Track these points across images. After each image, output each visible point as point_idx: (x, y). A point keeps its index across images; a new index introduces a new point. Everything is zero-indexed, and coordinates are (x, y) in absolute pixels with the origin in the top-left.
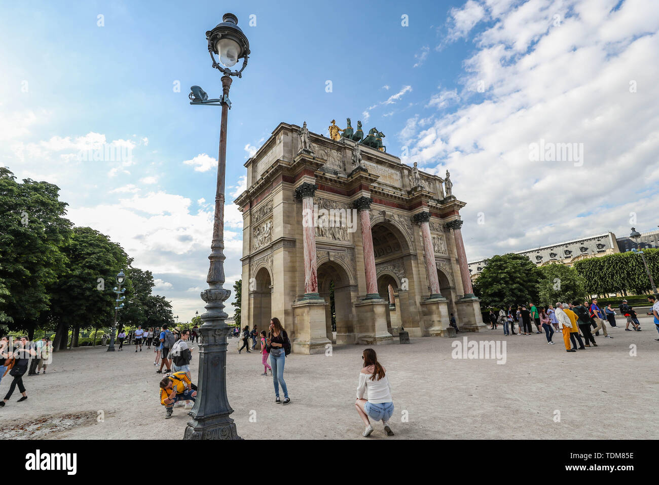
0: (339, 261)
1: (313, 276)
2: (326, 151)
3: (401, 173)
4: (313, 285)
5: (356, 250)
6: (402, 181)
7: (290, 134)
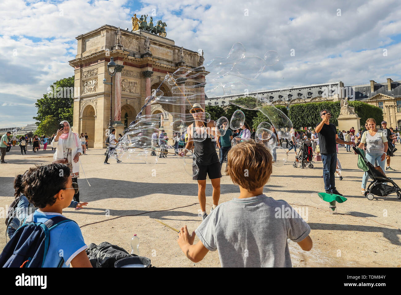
0: (132, 104)
1: (119, 113)
2: (130, 40)
3: (174, 51)
4: (119, 117)
5: (142, 99)
6: (174, 57)
7: (110, 32)
